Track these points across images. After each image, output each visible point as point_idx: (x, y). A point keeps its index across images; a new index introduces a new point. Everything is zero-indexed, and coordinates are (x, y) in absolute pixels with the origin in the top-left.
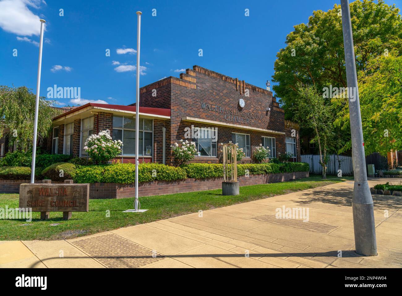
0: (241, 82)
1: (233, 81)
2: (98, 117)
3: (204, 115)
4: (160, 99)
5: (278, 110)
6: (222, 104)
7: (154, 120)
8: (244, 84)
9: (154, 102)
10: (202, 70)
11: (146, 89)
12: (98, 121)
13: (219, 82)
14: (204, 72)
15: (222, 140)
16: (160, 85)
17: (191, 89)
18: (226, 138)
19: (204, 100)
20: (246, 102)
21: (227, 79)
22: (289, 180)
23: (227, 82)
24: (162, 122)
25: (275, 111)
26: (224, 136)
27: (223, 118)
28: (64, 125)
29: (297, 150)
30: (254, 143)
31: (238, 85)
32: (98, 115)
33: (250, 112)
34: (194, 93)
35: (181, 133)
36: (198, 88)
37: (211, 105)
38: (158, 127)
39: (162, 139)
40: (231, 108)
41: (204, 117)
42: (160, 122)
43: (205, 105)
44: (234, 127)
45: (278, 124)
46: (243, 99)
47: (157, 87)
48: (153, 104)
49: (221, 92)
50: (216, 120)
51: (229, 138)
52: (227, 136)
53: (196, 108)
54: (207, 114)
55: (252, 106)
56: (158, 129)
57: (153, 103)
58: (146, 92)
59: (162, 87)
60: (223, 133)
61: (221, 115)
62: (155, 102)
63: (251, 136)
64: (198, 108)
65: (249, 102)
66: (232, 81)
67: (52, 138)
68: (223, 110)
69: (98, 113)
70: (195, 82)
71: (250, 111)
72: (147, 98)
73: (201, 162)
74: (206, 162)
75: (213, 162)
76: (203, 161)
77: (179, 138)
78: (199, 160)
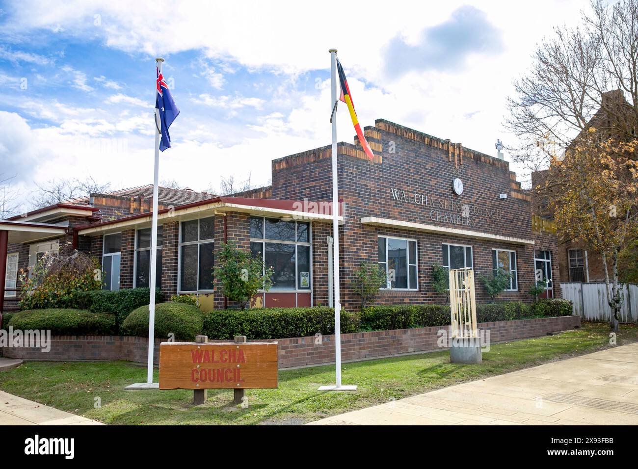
0: (456, 147)
1: (443, 144)
2: (226, 220)
3: (395, 211)
4: (319, 183)
5: (520, 196)
6: (425, 190)
7: (313, 222)
8: (461, 149)
9: (304, 189)
10: (391, 126)
11: (287, 163)
12: (226, 228)
13: (420, 148)
14: (394, 131)
15: (427, 258)
16: (319, 156)
17: (375, 164)
18: (433, 253)
19: (395, 183)
20: (465, 184)
21: (432, 141)
22: (546, 333)
23: (432, 147)
24: (326, 227)
25: (514, 198)
26: (429, 250)
27: (427, 217)
28: (134, 230)
29: (553, 273)
30: (479, 262)
31: (450, 152)
32: (226, 217)
33: (472, 202)
34: (380, 171)
35: (361, 246)
36: (386, 161)
37: (408, 191)
38: (320, 236)
39: (327, 259)
40: (440, 196)
41: (396, 215)
42: (322, 226)
43: (397, 192)
44: (445, 234)
45: (520, 223)
46: (460, 178)
47: (312, 160)
48: (302, 192)
49: (422, 168)
50: (415, 221)
52: (435, 250)
53: (384, 198)
54: (401, 210)
55: (475, 191)
56: (320, 239)
57: (302, 189)
58: (287, 169)
59: (322, 161)
60: (429, 244)
61: (423, 211)
62: (307, 188)
63: (473, 249)
64: (386, 199)
65: (469, 183)
66: (440, 146)
67: (102, 255)
68: (428, 201)
69: (226, 213)
70: (381, 151)
71: (472, 200)
72: (289, 180)
73: (393, 300)
74: (401, 300)
75: (412, 300)
76: (396, 297)
77: (358, 256)
78: (390, 297)
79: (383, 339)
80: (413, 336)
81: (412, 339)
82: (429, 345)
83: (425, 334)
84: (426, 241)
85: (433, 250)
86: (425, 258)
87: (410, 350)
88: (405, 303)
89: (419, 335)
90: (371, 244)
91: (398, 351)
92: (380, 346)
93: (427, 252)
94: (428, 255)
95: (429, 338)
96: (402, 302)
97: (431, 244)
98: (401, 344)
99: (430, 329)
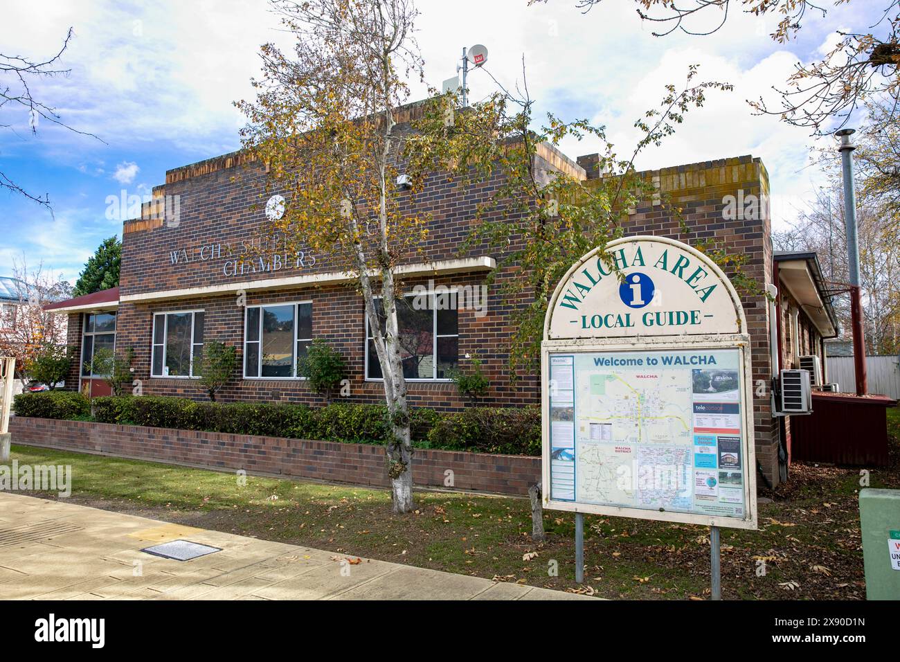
3: (174, 280)
6: (219, 236)
10: (178, 173)
13: (216, 180)
14: (181, 176)
17: (155, 229)
18: (225, 324)
19: (178, 242)
21: (237, 159)
23: (238, 168)
26: (218, 321)
27: (218, 274)
34: (159, 235)
35: (132, 329)
37: (193, 247)
41: (175, 283)
43: (178, 254)
49: (217, 206)
50: (200, 285)
51: (232, 324)
52: (229, 320)
53: (161, 267)
54: (181, 275)
60: (218, 313)
61: (213, 268)
63: (313, 306)
64: (163, 267)
68: (221, 251)
73: (163, 390)
74: (172, 391)
75: (188, 391)
76: (166, 387)
77: (128, 340)
78: (158, 386)
79: (72, 429)
80: (102, 432)
81: (100, 436)
82: (119, 446)
83: (116, 433)
84: (215, 309)
85: (224, 320)
86: (211, 333)
87: (97, 448)
88: (178, 395)
89: (109, 432)
90: (143, 325)
91: (84, 446)
92: (68, 437)
93: (215, 325)
94: (217, 328)
95: (120, 438)
96: (174, 393)
97: (222, 312)
98: (88, 439)
99: (123, 427)
